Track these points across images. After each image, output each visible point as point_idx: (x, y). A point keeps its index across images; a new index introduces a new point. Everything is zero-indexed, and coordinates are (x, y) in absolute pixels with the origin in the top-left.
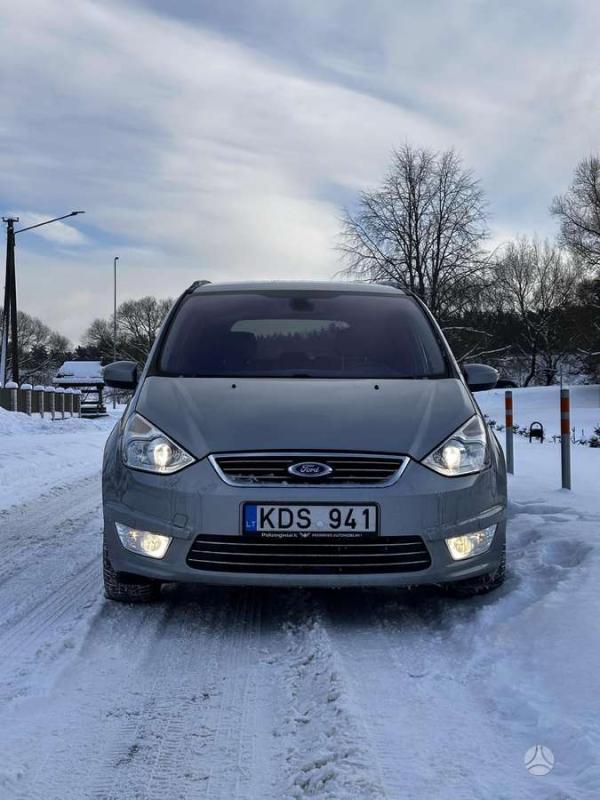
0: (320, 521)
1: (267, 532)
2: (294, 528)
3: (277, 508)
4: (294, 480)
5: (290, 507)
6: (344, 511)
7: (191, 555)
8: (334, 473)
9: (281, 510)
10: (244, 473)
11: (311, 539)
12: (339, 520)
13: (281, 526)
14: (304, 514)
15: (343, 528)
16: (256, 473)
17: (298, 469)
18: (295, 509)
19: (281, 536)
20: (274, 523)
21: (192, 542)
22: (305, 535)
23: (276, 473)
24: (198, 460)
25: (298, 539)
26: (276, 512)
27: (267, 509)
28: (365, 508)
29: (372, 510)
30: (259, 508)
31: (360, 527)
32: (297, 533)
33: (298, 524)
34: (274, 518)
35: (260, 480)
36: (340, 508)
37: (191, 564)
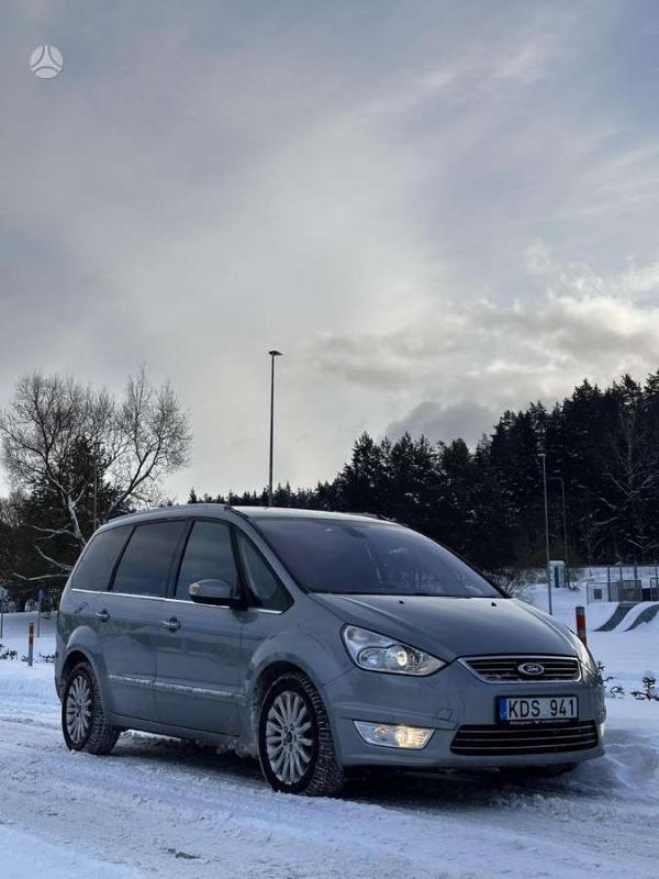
0: (545, 709)
1: (514, 721)
2: (530, 716)
3: (519, 700)
4: (524, 677)
5: (527, 700)
6: (559, 700)
7: (454, 743)
8: (546, 672)
9: (522, 702)
10: (491, 673)
11: (541, 726)
12: (555, 709)
13: (522, 715)
14: (535, 704)
15: (559, 715)
16: (499, 673)
17: (525, 668)
18: (530, 701)
19: (522, 723)
20: (517, 712)
21: (455, 732)
22: (537, 722)
23: (511, 672)
24: (448, 664)
25: (533, 726)
26: (518, 704)
27: (513, 701)
28: (570, 699)
29: (574, 700)
30: (508, 700)
31: (568, 715)
32: (532, 720)
33: (533, 714)
34: (517, 708)
35: (504, 678)
36: (556, 699)
37: (453, 751)
